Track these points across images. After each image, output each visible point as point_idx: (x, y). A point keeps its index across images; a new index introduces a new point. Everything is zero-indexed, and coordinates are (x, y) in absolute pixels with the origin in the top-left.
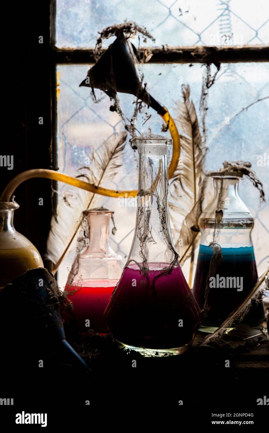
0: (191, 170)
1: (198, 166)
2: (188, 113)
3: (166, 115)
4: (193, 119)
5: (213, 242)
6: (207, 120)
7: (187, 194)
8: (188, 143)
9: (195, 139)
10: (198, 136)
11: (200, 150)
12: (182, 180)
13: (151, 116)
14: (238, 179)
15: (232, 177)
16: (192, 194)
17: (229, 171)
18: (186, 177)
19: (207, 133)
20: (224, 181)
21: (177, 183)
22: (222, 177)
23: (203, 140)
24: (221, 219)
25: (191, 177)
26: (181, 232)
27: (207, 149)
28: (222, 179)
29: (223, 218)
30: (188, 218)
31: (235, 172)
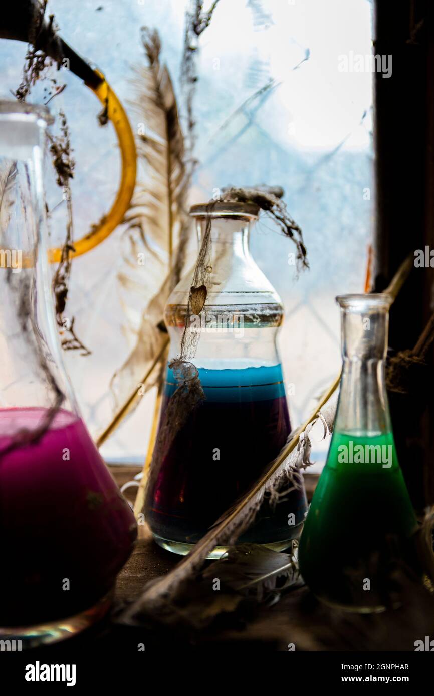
0: (164, 206)
1: (176, 198)
2: (157, 89)
3: (104, 87)
4: (168, 102)
5: (181, 358)
6: (197, 104)
7: (155, 255)
8: (159, 151)
9: (173, 143)
10: (178, 136)
11: (182, 166)
12: (147, 227)
13: (64, 87)
14: (247, 220)
15: (231, 213)
16: (164, 255)
17: (225, 201)
18: (154, 222)
19: (198, 129)
20: (213, 222)
21: (136, 233)
22: (210, 214)
23: (187, 143)
24: (201, 306)
25: (164, 221)
26: (141, 335)
27: (195, 162)
28: (209, 219)
29: (206, 304)
30: (154, 303)
31: (242, 203)
